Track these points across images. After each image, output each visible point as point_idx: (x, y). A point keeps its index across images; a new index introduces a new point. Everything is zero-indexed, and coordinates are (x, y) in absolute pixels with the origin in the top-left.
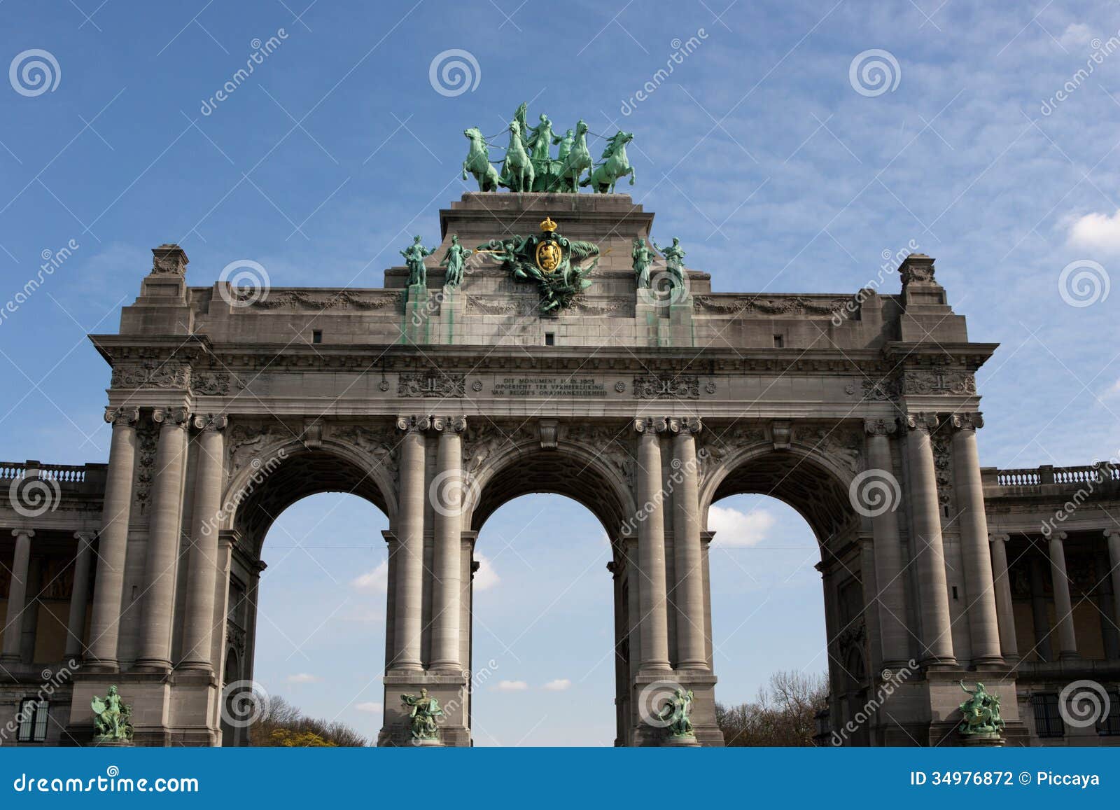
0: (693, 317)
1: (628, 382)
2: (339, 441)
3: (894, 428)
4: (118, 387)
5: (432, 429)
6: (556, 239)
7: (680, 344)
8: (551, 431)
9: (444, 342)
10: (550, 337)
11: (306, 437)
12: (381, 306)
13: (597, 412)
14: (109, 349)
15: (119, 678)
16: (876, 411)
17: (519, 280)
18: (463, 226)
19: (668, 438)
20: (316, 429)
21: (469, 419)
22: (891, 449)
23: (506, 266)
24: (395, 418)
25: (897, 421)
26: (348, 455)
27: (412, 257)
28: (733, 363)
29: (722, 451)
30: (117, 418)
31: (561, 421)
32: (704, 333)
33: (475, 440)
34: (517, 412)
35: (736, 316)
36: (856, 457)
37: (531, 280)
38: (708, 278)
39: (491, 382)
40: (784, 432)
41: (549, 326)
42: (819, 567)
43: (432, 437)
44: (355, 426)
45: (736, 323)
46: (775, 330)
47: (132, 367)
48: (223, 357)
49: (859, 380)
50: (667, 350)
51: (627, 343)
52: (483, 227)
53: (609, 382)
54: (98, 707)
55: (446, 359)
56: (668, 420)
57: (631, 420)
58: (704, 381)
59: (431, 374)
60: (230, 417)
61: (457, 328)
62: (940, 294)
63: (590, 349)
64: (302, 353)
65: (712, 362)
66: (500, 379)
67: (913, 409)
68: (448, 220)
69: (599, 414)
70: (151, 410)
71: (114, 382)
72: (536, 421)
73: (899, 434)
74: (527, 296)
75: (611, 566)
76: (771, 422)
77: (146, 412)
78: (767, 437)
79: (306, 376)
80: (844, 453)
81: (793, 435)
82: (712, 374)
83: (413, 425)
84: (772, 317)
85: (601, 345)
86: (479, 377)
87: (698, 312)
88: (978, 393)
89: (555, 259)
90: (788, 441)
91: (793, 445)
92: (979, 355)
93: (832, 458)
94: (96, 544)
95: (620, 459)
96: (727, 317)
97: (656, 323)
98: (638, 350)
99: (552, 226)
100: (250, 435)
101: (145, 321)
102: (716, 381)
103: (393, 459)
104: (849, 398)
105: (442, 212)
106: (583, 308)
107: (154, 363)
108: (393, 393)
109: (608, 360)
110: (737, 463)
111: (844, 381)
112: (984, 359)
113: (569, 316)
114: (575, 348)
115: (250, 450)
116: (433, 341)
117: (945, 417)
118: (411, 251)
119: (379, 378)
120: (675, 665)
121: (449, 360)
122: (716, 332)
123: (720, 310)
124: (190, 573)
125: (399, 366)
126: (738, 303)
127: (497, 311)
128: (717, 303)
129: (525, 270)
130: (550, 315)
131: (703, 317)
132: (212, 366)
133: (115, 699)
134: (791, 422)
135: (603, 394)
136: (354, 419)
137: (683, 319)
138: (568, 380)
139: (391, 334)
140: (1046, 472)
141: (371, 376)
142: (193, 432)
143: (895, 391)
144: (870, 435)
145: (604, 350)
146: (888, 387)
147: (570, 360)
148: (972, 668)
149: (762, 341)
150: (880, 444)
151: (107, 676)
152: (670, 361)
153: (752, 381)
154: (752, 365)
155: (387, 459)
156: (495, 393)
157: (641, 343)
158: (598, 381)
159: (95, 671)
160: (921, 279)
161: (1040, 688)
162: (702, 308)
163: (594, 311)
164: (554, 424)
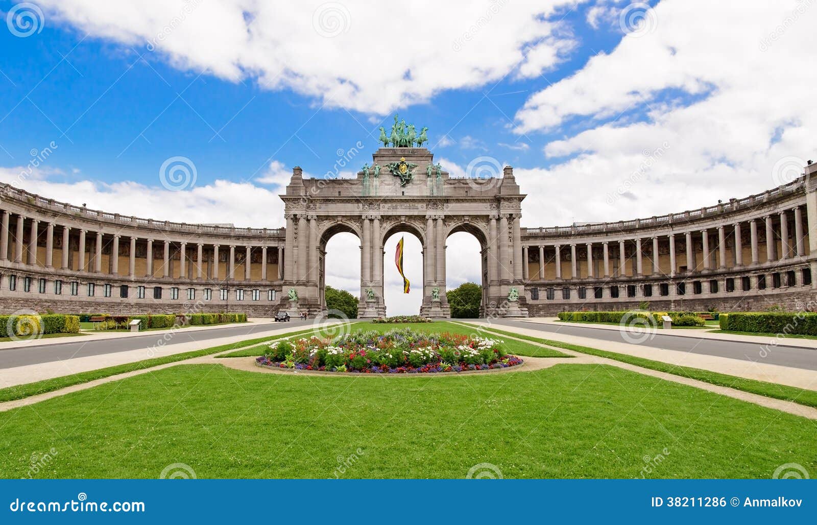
0: (444, 186)
1: (425, 205)
2: (347, 222)
3: (498, 217)
4: (287, 209)
5: (371, 219)
6: (405, 163)
7: (439, 195)
8: (403, 219)
9: (374, 195)
10: (403, 192)
11: (338, 221)
12: (357, 184)
13: (416, 213)
14: (284, 198)
15: (293, 285)
16: (493, 213)
17: (395, 176)
18: (379, 159)
19: (435, 220)
20: (340, 219)
21: (381, 216)
22: (497, 223)
23: (391, 171)
24: (361, 216)
25: (499, 216)
26: (349, 226)
27: (365, 169)
28: (453, 200)
29: (450, 224)
30: (287, 217)
31: (406, 216)
32: (446, 191)
33: (383, 221)
34: (395, 213)
35: (455, 186)
36: (487, 225)
37: (398, 176)
38: (448, 174)
39: (387, 205)
40: (467, 219)
41: (404, 189)
42: (480, 252)
43: (371, 220)
44: (351, 218)
45: (455, 188)
46: (466, 190)
47: (291, 204)
48: (315, 200)
49: (489, 204)
50: (435, 197)
51: (425, 194)
52: (385, 158)
53: (419, 205)
54: (290, 292)
55: (375, 200)
56: (435, 216)
57: (425, 216)
58: (445, 205)
59: (371, 204)
60: (317, 216)
61: (378, 190)
62: (513, 178)
63: (414, 197)
64: (336, 198)
65: (448, 200)
66: (390, 205)
67: (502, 212)
68: (374, 157)
69: (417, 214)
70: (296, 215)
71: (286, 207)
72: (400, 216)
73: (498, 220)
74: (397, 180)
75: (422, 252)
76: (463, 216)
77: (295, 215)
78: (463, 220)
79: (338, 204)
80: (484, 224)
81: (470, 219)
82: (447, 203)
83: (367, 218)
84: (465, 186)
85: (417, 195)
86: (384, 204)
87: (444, 185)
88: (521, 208)
89: (404, 170)
90: (468, 220)
91: (470, 222)
92: (521, 198)
93: (481, 225)
94: (283, 250)
95: (422, 226)
96: (453, 186)
97: (433, 188)
98: (427, 197)
99: (403, 159)
100: (323, 221)
101: (293, 190)
102: (449, 205)
103: (361, 227)
104: (486, 209)
105: (373, 154)
106: (412, 183)
107: (296, 202)
108: (361, 209)
109: (419, 199)
110: (454, 227)
111: (485, 204)
112: (523, 198)
113: (409, 186)
114: (410, 196)
115: (323, 224)
116: (371, 195)
117: (511, 215)
118: (364, 168)
119: (357, 205)
120: (436, 281)
121: (377, 200)
122: (449, 191)
123: (451, 184)
124: (310, 258)
125: (362, 202)
126: (456, 181)
127: (389, 185)
128: (450, 182)
129: (396, 173)
130: (404, 186)
131: (446, 186)
132: (312, 202)
133: (293, 291)
134: (469, 216)
135: (418, 209)
136: (351, 216)
137: (440, 186)
138: (408, 205)
139: (360, 192)
140: (541, 229)
141: (355, 204)
142: (308, 220)
143: (498, 207)
144: (491, 219)
145: (418, 197)
146: (497, 205)
147: (408, 199)
148: (514, 282)
149: (461, 194)
150: (494, 222)
151: (291, 284)
152: (436, 199)
153: (458, 205)
154: (458, 200)
155: (360, 227)
156: (388, 209)
157: (428, 195)
158: (416, 205)
159: (288, 283)
160: (509, 174)
161: (532, 287)
162: (446, 183)
163: (416, 184)
164: (404, 217)
